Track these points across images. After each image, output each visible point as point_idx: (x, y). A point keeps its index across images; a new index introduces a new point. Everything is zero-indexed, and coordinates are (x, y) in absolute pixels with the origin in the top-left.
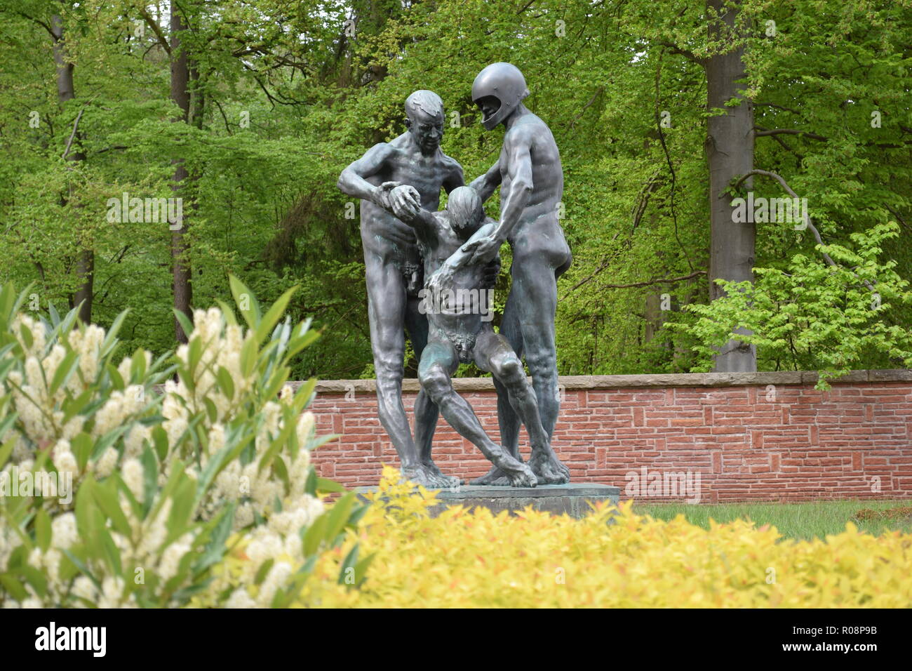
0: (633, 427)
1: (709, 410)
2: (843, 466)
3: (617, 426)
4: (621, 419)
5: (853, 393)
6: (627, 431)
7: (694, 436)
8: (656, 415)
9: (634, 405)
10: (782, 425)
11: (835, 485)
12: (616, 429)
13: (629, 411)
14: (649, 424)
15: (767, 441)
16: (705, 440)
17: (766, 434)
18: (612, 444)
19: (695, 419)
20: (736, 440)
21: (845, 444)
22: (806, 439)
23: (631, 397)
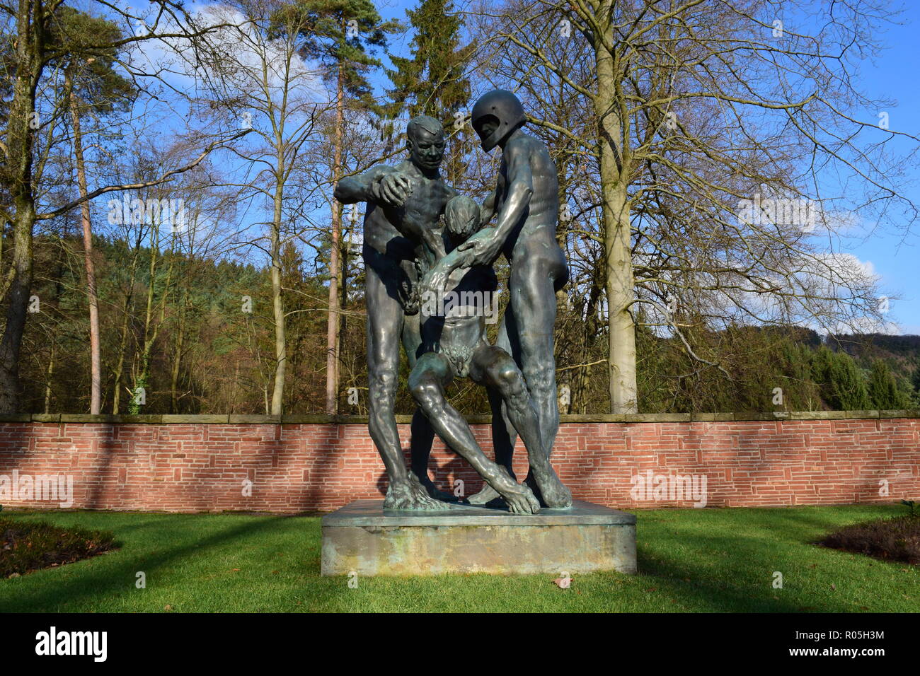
0: (578, 450)
1: (629, 439)
2: (719, 478)
3: (567, 449)
4: (570, 444)
5: (724, 428)
6: (574, 453)
7: (619, 457)
8: (593, 442)
9: (578, 435)
10: (678, 450)
11: (714, 490)
12: (566, 452)
13: (575, 439)
14: (589, 448)
15: (668, 460)
16: (626, 459)
17: (668, 455)
18: (564, 462)
19: (620, 445)
20: (648, 459)
21: (721, 463)
22: (695, 460)
23: (576, 430)
